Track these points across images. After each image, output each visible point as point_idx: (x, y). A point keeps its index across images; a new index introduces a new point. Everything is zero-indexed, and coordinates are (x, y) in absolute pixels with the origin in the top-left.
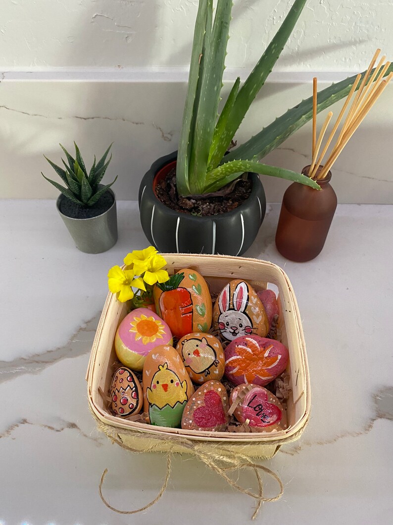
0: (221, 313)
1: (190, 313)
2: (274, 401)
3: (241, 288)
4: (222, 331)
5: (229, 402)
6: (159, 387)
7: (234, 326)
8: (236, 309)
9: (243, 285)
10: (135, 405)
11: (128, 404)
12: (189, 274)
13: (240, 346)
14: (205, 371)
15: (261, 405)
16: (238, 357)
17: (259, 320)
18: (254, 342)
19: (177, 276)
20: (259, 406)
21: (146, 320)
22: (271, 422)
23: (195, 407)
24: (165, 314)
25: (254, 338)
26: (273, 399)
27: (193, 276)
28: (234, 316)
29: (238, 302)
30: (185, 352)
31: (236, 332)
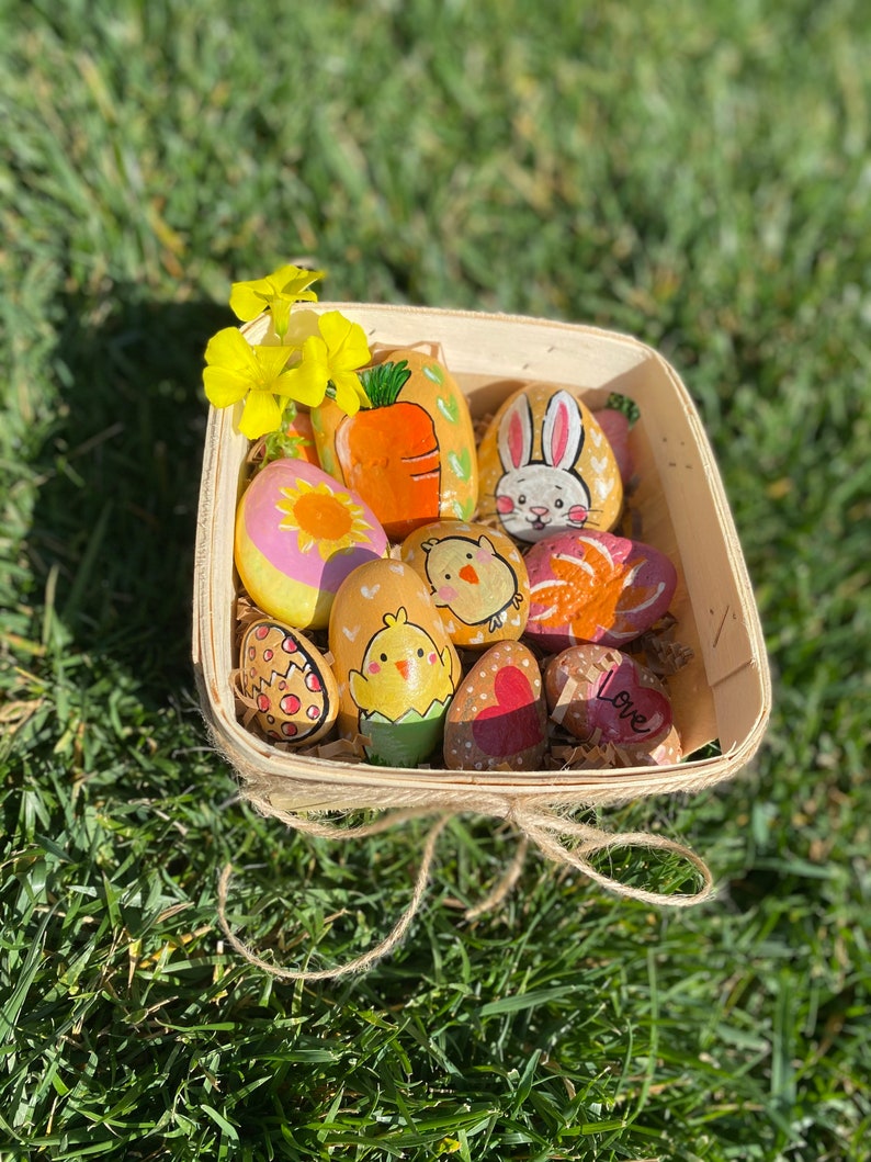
0: (505, 473)
1: (434, 471)
2: (652, 680)
3: (563, 408)
4: (504, 517)
6: (388, 668)
7: (540, 504)
8: (549, 461)
9: (565, 399)
10: (321, 709)
11: (303, 709)
12: (424, 367)
13: (564, 557)
14: (490, 619)
15: (625, 693)
16: (561, 583)
17: (608, 490)
18: (603, 549)
19: (388, 368)
20: (621, 695)
21: (312, 494)
22: (653, 729)
23: (475, 709)
24: (355, 475)
25: (601, 538)
26: (649, 677)
27: (436, 371)
28: (544, 479)
29: (556, 444)
30: (436, 570)
31: (543, 519)
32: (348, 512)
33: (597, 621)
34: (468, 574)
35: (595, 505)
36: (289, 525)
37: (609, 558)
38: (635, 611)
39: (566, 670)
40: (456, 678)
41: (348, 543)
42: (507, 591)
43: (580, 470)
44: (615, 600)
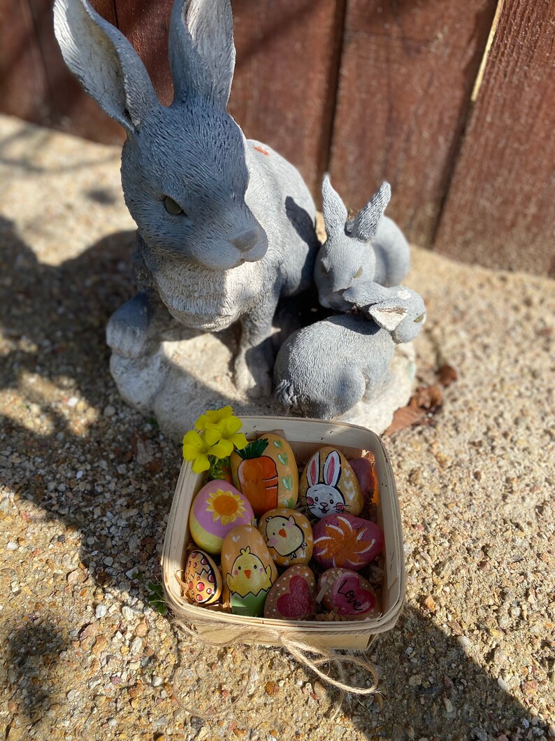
0: (309, 487)
1: (275, 486)
2: (366, 586)
3: (333, 459)
4: (310, 507)
5: (317, 588)
6: (241, 573)
7: (324, 502)
8: (326, 483)
9: (335, 455)
12: (275, 441)
13: (330, 526)
14: (291, 554)
15: (352, 591)
16: (328, 538)
17: (352, 496)
18: (347, 522)
19: (259, 442)
20: (350, 592)
21: (223, 496)
22: (364, 609)
23: (279, 594)
24: (245, 486)
25: (347, 518)
26: (366, 584)
27: (279, 443)
28: (325, 490)
29: (329, 474)
30: (270, 531)
31: (326, 508)
32: (236, 503)
33: (345, 557)
34: (282, 533)
35: (347, 503)
36: (210, 509)
38: (362, 552)
40: (273, 580)
41: (234, 517)
42: (299, 541)
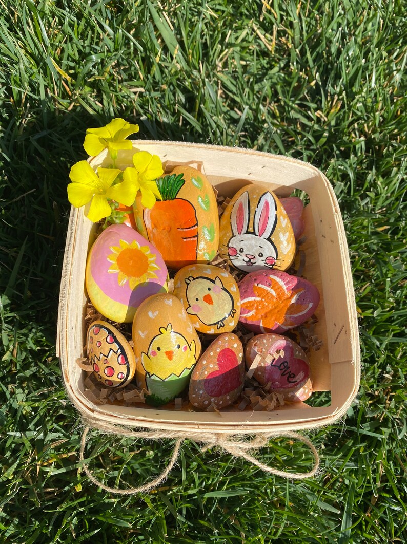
0: (234, 236)
1: (194, 237)
2: (301, 354)
3: (267, 204)
4: (232, 258)
6: (161, 355)
7: (251, 253)
8: (257, 233)
9: (269, 198)
10: (125, 374)
11: (116, 374)
12: (193, 178)
13: (260, 285)
14: (218, 323)
15: (285, 362)
16: (258, 299)
17: (288, 250)
18: (282, 283)
19: (172, 178)
20: (283, 363)
21: (128, 249)
22: (298, 381)
23: (206, 373)
24: (153, 234)
25: (281, 277)
26: (299, 352)
27: (198, 180)
28: (253, 242)
29: (261, 224)
30: (192, 295)
31: (252, 261)
32: (146, 258)
33: (276, 319)
34: (208, 299)
35: (280, 257)
36: (114, 270)
37: (285, 288)
38: (295, 316)
39: (256, 349)
40: (197, 357)
41: (146, 279)
42: (228, 308)
43: (273, 239)
44: (285, 310)
